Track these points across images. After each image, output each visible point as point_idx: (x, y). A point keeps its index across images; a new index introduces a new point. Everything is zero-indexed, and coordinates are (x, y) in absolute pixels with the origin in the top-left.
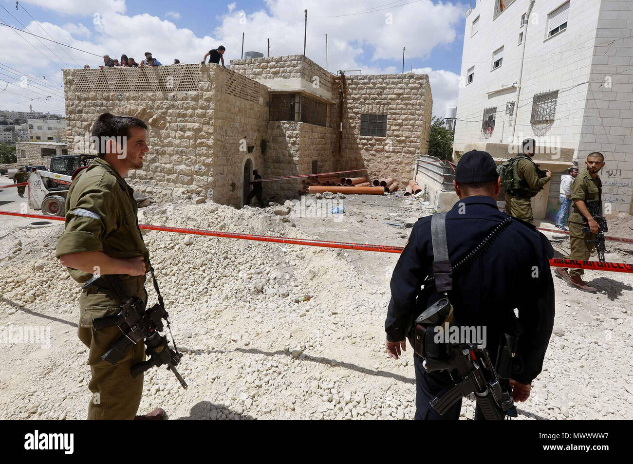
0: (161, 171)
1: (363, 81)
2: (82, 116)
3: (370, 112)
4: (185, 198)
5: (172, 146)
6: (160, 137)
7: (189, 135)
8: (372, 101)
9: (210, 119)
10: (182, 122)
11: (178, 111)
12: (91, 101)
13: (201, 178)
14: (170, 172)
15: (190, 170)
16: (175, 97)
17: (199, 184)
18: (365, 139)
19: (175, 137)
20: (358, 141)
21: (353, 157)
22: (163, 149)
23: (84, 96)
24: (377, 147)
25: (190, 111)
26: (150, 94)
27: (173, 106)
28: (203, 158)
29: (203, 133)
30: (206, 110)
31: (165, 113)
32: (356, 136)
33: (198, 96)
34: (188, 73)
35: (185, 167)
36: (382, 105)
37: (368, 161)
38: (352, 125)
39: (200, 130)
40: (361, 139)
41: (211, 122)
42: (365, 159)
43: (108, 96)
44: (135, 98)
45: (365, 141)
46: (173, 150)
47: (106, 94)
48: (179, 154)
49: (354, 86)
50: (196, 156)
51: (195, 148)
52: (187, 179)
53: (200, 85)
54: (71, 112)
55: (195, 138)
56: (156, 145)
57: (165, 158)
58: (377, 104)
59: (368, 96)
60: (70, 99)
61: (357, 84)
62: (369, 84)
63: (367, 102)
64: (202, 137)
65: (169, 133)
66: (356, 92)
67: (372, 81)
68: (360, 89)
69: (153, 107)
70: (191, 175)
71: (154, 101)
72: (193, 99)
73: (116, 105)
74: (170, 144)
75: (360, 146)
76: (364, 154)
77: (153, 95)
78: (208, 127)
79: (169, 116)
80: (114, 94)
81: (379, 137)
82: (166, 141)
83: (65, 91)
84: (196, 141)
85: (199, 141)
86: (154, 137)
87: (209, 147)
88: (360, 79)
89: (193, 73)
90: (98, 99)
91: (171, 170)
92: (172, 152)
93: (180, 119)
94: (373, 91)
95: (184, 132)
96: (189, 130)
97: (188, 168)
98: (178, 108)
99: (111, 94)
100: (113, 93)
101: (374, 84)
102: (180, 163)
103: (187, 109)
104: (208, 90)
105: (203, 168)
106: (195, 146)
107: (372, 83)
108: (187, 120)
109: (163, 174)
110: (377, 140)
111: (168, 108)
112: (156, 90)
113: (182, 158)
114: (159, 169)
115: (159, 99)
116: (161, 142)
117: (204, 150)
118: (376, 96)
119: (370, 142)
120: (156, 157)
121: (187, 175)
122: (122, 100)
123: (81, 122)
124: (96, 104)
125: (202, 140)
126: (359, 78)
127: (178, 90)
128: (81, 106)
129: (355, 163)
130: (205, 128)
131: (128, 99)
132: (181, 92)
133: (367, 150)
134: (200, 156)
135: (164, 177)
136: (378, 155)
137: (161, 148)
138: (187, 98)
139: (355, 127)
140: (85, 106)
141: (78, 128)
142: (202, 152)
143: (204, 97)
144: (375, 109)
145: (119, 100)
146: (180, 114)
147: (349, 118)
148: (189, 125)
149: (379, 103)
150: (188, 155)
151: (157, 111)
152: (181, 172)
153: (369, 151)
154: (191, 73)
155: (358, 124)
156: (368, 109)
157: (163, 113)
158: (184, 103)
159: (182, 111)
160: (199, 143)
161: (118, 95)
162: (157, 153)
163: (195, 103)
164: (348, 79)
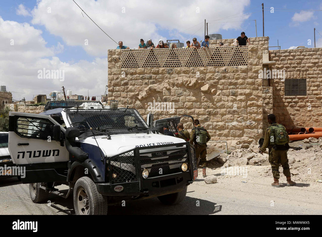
0: (213, 129)
1: (285, 54)
2: (128, 87)
3: (292, 77)
4: (240, 147)
5: (224, 108)
6: (212, 101)
7: (241, 98)
8: (293, 69)
9: (259, 85)
10: (234, 89)
11: (230, 81)
12: (138, 75)
13: (252, 131)
14: (222, 128)
15: (241, 125)
16: (227, 70)
17: (250, 136)
18: (290, 98)
19: (228, 101)
20: (284, 100)
21: (280, 113)
22: (215, 110)
23: (132, 71)
24: (300, 104)
25: (240, 81)
26: (202, 68)
27: (224, 77)
28: (253, 115)
29: (253, 96)
30: (255, 79)
31: (217, 83)
32: (282, 96)
33: (247, 69)
34: (238, 53)
35: (237, 123)
36: (301, 72)
37: (293, 115)
38: (278, 88)
39: (250, 94)
40: (286, 99)
41: (260, 88)
42: (291, 114)
43: (158, 71)
44: (185, 72)
45: (290, 100)
46: (226, 111)
47: (155, 69)
48: (231, 114)
49: (277, 58)
50: (247, 114)
51: (247, 108)
52: (238, 132)
53: (250, 61)
54: (115, 85)
55: (246, 100)
56: (209, 107)
57: (218, 118)
58: (297, 71)
59: (289, 65)
60: (115, 74)
61: (280, 56)
62: (289, 56)
63: (289, 70)
64: (253, 99)
65: (221, 98)
66: (279, 63)
67: (292, 54)
68: (282, 60)
69: (204, 78)
70: (242, 129)
71: (205, 73)
72: (244, 71)
73: (166, 78)
74: (222, 107)
75: (286, 104)
76: (290, 110)
77: (204, 69)
78: (257, 92)
79: (221, 85)
80: (165, 69)
81: (301, 96)
82: (219, 104)
83: (109, 68)
84: (247, 103)
85: (249, 103)
86: (206, 101)
87: (258, 106)
88: (282, 53)
89: (242, 53)
90: (146, 73)
91: (223, 127)
92: (225, 113)
93: (232, 87)
94: (293, 61)
95: (236, 96)
96: (241, 94)
97: (240, 124)
98: (229, 79)
99: (161, 69)
100: (163, 68)
101: (294, 56)
102: (232, 120)
103: (237, 79)
104: (256, 65)
105: (254, 123)
106: (246, 107)
107: (292, 56)
108: (238, 87)
109: (214, 131)
110: (299, 99)
111: (220, 79)
112: (207, 65)
113: (234, 116)
114: (211, 127)
115: (210, 72)
116: (214, 105)
117: (255, 109)
118: (296, 65)
119: (294, 100)
120: (208, 117)
121: (239, 129)
122: (172, 74)
123: (127, 92)
124: (144, 77)
125: (253, 102)
126: (280, 52)
127: (228, 65)
128: (127, 79)
129: (283, 117)
130: (255, 92)
131: (179, 73)
132: (231, 66)
133: (292, 106)
134: (251, 113)
135: (215, 132)
136: (301, 110)
137: (213, 110)
138: (237, 71)
139: (280, 89)
140: (131, 80)
141: (124, 97)
142: (253, 111)
143: (253, 70)
144: (295, 75)
145: (169, 73)
146: (232, 83)
147: (275, 83)
148: (240, 91)
149: (299, 70)
150: (240, 114)
151: (208, 82)
152: (234, 127)
153: (294, 107)
154: (240, 53)
155: (282, 87)
156: (290, 75)
157: (215, 83)
158: (234, 75)
159: (234, 81)
160: (251, 104)
161: (169, 70)
162: (209, 114)
163: (245, 74)
164: (272, 53)
